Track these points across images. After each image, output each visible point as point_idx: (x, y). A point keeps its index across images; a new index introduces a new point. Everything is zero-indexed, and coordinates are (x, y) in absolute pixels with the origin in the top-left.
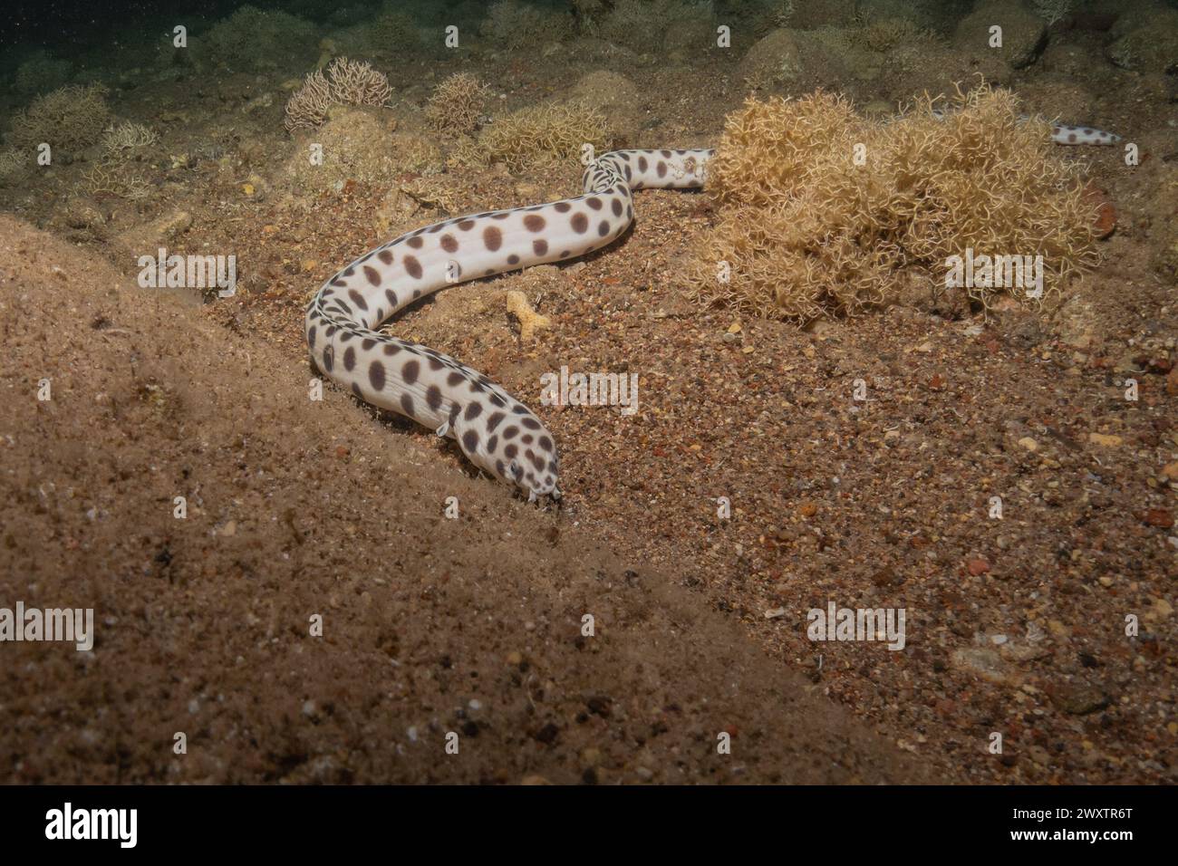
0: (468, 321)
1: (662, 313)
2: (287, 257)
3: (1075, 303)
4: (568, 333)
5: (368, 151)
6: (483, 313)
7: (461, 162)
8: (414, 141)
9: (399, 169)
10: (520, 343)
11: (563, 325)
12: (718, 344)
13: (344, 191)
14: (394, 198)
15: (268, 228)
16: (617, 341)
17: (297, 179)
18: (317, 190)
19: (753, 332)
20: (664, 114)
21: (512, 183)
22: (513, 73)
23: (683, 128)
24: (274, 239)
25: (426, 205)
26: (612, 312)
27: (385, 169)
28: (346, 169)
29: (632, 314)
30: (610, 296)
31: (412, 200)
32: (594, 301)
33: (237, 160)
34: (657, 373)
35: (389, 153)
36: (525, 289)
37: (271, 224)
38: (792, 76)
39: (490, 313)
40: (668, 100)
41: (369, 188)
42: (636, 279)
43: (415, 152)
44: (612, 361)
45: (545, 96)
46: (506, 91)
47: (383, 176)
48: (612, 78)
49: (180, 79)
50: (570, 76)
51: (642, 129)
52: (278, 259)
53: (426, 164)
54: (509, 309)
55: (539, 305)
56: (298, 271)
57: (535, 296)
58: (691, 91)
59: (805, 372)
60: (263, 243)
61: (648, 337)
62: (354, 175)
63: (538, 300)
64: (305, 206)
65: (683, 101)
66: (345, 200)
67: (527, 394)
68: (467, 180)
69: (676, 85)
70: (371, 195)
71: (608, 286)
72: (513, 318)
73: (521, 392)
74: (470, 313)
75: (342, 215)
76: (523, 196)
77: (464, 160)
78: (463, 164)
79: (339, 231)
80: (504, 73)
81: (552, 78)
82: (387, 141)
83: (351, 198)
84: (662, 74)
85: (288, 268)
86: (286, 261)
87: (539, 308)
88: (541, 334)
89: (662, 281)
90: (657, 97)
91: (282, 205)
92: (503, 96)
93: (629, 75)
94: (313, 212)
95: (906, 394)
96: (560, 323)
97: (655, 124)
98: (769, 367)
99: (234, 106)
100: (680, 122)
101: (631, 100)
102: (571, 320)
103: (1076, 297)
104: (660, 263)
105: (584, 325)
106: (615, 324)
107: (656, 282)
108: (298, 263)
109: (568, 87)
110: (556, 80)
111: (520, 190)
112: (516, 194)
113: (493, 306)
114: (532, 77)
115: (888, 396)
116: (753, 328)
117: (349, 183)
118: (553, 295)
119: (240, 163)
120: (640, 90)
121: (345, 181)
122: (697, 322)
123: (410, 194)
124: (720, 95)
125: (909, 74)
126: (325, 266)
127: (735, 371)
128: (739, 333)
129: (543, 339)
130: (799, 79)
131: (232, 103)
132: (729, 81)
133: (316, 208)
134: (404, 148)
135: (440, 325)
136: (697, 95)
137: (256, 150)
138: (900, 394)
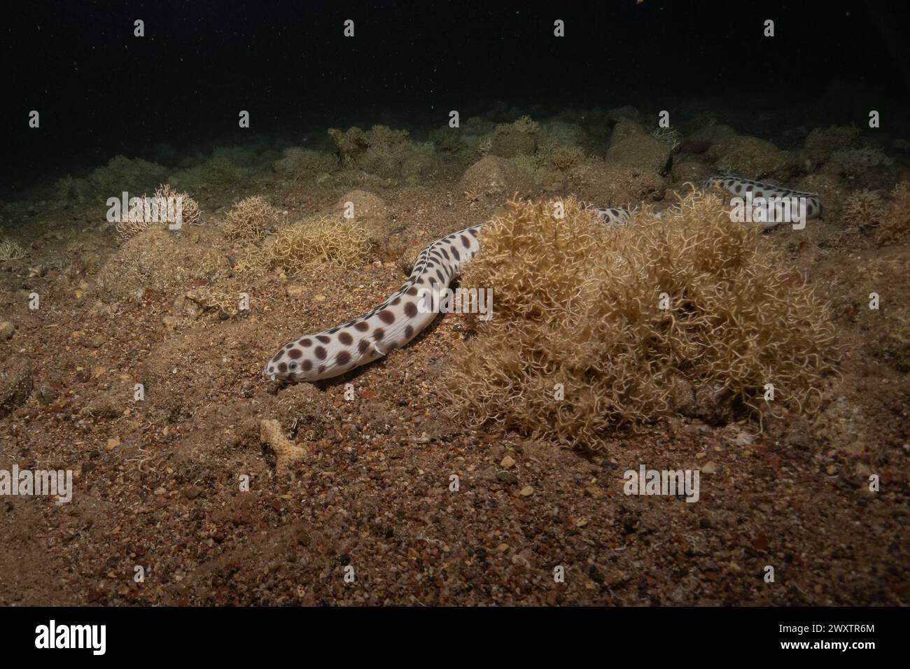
0: (222, 454)
1: (425, 438)
2: (81, 364)
3: (842, 405)
4: (326, 466)
5: (163, 263)
6: (237, 445)
7: (246, 267)
8: (203, 253)
9: (191, 277)
10: (275, 479)
11: (320, 454)
12: (491, 481)
13: (143, 298)
14: (181, 304)
15: (75, 334)
16: (378, 478)
17: (105, 289)
18: (121, 297)
19: (528, 465)
20: (406, 222)
21: (285, 285)
22: (293, 196)
23: (422, 233)
24: (78, 344)
25: (207, 309)
26: (372, 437)
27: (178, 277)
28: (144, 278)
29: (394, 439)
30: (368, 414)
31: (196, 306)
32: (353, 422)
33: (75, 270)
34: (428, 539)
35: (183, 262)
36: (279, 417)
37: (79, 330)
38: (499, 190)
39: (244, 443)
40: (408, 211)
41: (164, 294)
42: (395, 392)
43: (204, 261)
44: (374, 517)
45: (318, 211)
46: (289, 209)
47: (177, 284)
48: (365, 196)
49: (67, 207)
50: (336, 196)
51: (390, 234)
52: (73, 367)
53: (215, 271)
54: (263, 439)
55: (296, 431)
56: (88, 379)
57: (291, 422)
58: (425, 203)
59: (600, 527)
60: (68, 348)
61: (413, 472)
62: (151, 283)
63: (294, 426)
64: (109, 312)
65: (420, 212)
66: (144, 305)
67: (270, 589)
68: (248, 283)
69: (414, 199)
70: (166, 300)
71: (367, 402)
72: (267, 450)
73: (263, 586)
74: (222, 445)
75: (140, 319)
76: (293, 296)
77: (249, 266)
78: (248, 268)
79: (134, 335)
80: (287, 196)
81: (322, 198)
82: (180, 253)
83: (149, 304)
84: (402, 194)
85: (80, 375)
86: (79, 369)
87: (295, 434)
88: (297, 468)
89: (421, 393)
90: (400, 209)
91: (93, 312)
92: (286, 212)
93: (378, 194)
94: (116, 317)
95: (729, 559)
96: (317, 453)
97: (401, 230)
98: (557, 521)
99: (96, 226)
100: (420, 228)
101: (381, 212)
102: (327, 450)
103: (840, 399)
104: (418, 374)
105: (343, 454)
106: (376, 454)
107: (415, 395)
108: (89, 370)
109: (333, 204)
110: (325, 199)
111: (290, 291)
112: (287, 296)
113: (246, 436)
114: (308, 198)
115: (708, 563)
116: (527, 460)
117: (148, 291)
118: (311, 419)
119: (78, 272)
120: (387, 204)
121: (144, 289)
122: (462, 445)
123: (194, 300)
124: (448, 206)
125: (586, 185)
126: (112, 374)
127: (518, 527)
128: (513, 467)
129: (299, 474)
130: (504, 192)
131: (95, 224)
132: (453, 195)
133: (119, 314)
134: (194, 259)
135: (190, 461)
136: (430, 206)
137: (93, 261)
138: (723, 559)
